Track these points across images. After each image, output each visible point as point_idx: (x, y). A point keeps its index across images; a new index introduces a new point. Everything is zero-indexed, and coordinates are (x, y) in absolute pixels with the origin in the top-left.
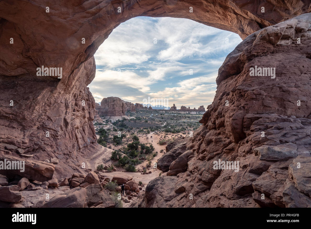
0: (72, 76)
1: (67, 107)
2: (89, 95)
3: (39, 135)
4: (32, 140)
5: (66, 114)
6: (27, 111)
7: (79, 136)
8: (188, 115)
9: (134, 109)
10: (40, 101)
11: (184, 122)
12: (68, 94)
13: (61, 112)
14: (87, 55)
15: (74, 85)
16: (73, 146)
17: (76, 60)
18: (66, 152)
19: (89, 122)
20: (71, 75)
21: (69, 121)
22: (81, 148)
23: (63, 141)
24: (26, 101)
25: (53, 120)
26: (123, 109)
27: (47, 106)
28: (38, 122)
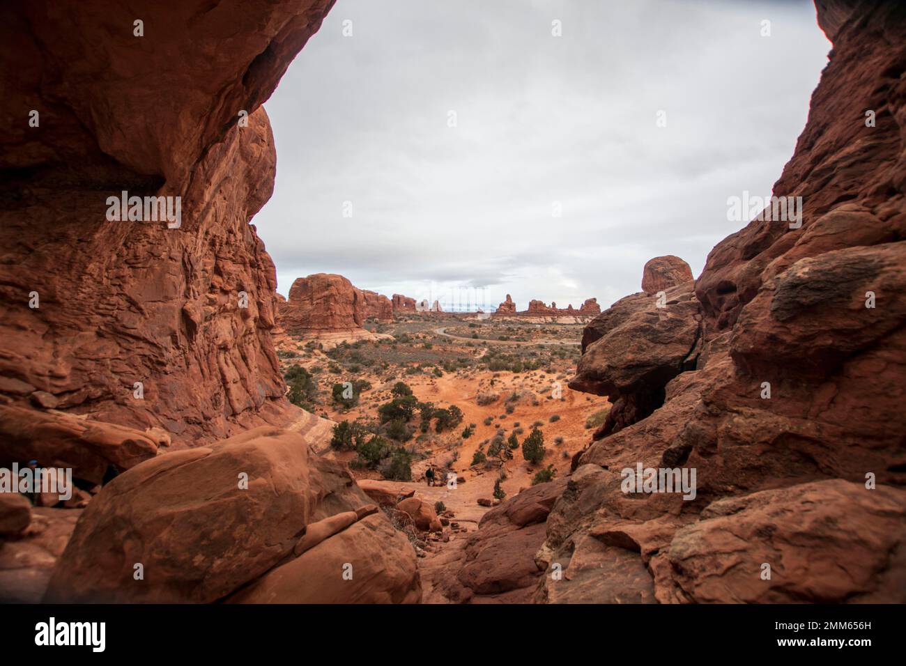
0: (204, 169)
1: (189, 274)
2: (258, 249)
3: (102, 355)
4: (81, 370)
5: (187, 296)
6: (62, 276)
7: (231, 374)
8: (553, 327)
9: (389, 312)
10: (100, 246)
11: (541, 347)
12: (189, 231)
13: (171, 288)
14: (250, 93)
15: (208, 204)
16: (215, 403)
17: (213, 108)
18: (194, 415)
19: (260, 333)
20: (200, 164)
21: (197, 318)
22: (238, 411)
23: (182, 380)
24: (58, 245)
25: (145, 311)
26: (355, 310)
27: (126, 266)
28: (98, 314)
